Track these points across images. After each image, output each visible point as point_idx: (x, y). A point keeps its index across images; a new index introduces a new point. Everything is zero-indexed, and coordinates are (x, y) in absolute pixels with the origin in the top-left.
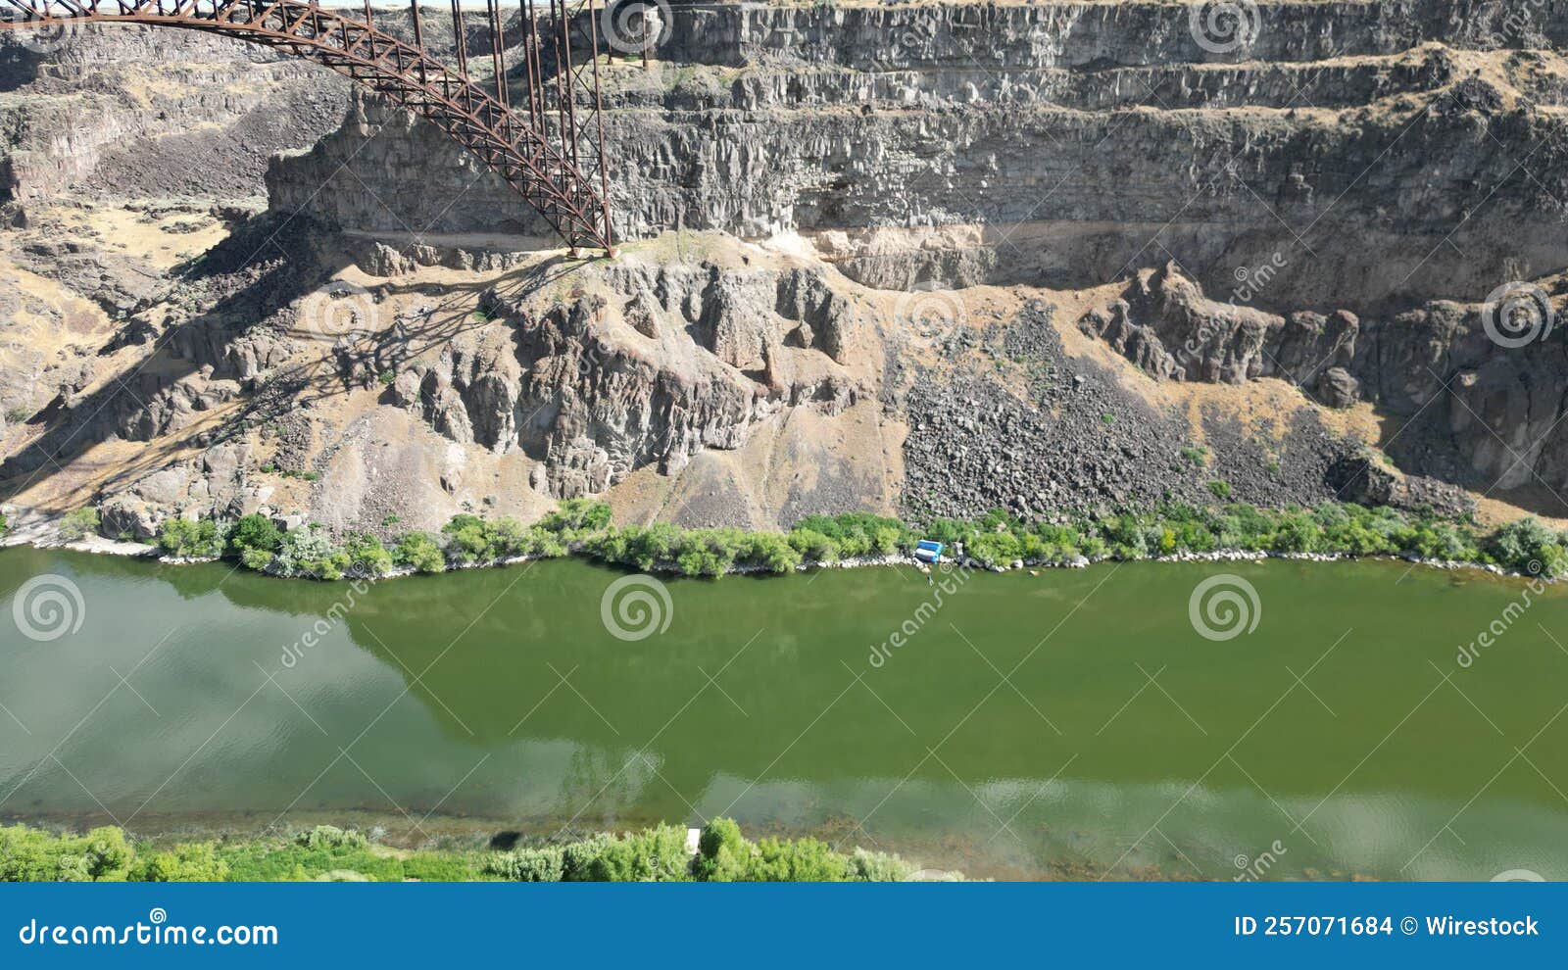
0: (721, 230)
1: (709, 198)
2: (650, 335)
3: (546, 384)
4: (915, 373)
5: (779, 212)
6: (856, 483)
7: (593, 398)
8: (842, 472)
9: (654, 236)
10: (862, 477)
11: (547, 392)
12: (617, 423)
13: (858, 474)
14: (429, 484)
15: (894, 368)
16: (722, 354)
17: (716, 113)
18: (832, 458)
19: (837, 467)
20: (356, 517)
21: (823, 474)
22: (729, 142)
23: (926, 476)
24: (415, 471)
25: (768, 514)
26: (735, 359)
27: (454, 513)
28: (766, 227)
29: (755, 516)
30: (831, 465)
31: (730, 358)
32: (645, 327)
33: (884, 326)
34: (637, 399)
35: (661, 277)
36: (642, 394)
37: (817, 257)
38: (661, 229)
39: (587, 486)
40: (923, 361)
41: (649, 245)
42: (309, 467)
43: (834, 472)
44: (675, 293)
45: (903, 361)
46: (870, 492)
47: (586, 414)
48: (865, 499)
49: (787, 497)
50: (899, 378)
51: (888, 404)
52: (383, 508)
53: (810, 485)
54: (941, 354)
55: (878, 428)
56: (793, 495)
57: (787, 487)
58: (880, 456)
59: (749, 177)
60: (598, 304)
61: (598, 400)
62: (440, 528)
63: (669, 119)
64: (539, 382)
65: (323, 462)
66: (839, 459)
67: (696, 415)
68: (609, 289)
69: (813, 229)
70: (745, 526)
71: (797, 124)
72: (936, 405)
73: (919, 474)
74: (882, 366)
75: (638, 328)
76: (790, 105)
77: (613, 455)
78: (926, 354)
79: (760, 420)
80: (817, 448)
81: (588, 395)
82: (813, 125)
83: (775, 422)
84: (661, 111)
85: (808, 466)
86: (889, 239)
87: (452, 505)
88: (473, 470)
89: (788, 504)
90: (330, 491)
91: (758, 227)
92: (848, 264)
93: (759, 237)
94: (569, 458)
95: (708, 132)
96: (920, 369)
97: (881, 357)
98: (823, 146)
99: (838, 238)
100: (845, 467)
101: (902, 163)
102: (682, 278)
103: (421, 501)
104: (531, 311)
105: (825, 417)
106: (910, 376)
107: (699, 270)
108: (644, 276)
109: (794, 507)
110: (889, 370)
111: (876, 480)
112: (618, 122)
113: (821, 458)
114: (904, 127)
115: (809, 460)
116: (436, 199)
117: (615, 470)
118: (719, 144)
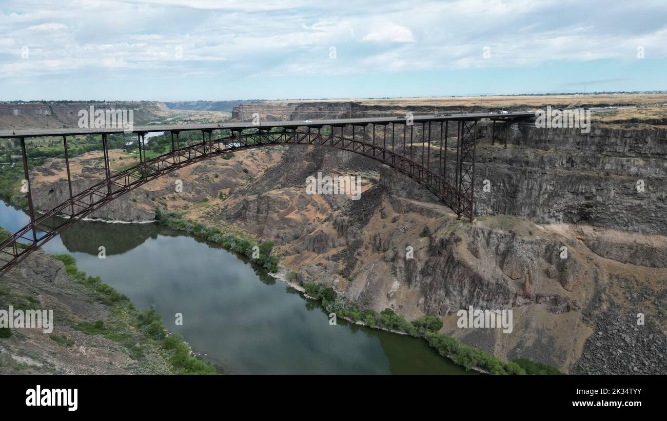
0: (525, 218)
1: (521, 203)
2: (477, 257)
3: (431, 267)
4: (608, 305)
5: (554, 214)
6: (554, 350)
7: (447, 277)
8: (549, 342)
9: (494, 215)
10: (558, 348)
11: (430, 270)
12: (454, 290)
13: (557, 346)
14: (383, 294)
15: (597, 299)
16: (506, 272)
17: (529, 169)
18: (546, 334)
19: (547, 339)
20: (357, 298)
21: (538, 340)
22: (533, 181)
23: (593, 359)
24: (381, 287)
25: (504, 349)
26: (512, 275)
27: (387, 307)
28: (547, 220)
29: (497, 348)
30: (544, 337)
31: (509, 275)
32: (475, 253)
33: (600, 277)
34: (463, 282)
35: (490, 233)
36: (466, 281)
37: (575, 237)
38: (498, 213)
39: (438, 312)
40: (615, 300)
41: (490, 220)
42: (351, 276)
43: (544, 341)
44: (494, 240)
45: (604, 297)
46: (559, 357)
47: (443, 283)
48: (555, 359)
49: (516, 345)
50: (597, 305)
51: (587, 316)
52: (366, 298)
53: (529, 343)
54: (627, 298)
55: (576, 327)
56: (519, 345)
57: (518, 340)
58: (572, 341)
59: (541, 197)
60: (458, 240)
61: (448, 278)
62: (380, 311)
63: (509, 169)
64: (429, 266)
65: (355, 276)
66: (550, 336)
67: (486, 296)
68: (466, 235)
69: (575, 223)
70: (491, 352)
71: (568, 177)
72: (613, 324)
73: (588, 356)
74: (590, 297)
75: (472, 253)
76: (567, 169)
77: (451, 302)
78: (619, 297)
79: (518, 306)
80: (540, 327)
81: (445, 275)
82: (576, 178)
83: (525, 309)
84: (507, 166)
85: (532, 334)
86: (614, 235)
87: (388, 304)
88: (400, 293)
89: (515, 349)
90: (353, 286)
91: (543, 218)
92: (591, 243)
93: (543, 223)
94: (433, 299)
95: (524, 176)
96: (612, 303)
97: (592, 291)
98: (582, 188)
99: (587, 229)
100: (552, 340)
101: (625, 201)
102: (499, 235)
103: (378, 299)
104: (436, 237)
105: (551, 313)
106: (605, 307)
107: (507, 233)
108: (483, 232)
109: (517, 351)
110: (593, 300)
111: (565, 352)
112: (487, 169)
113: (540, 332)
114: (626, 184)
115: (533, 331)
116: (420, 189)
117: (451, 309)
118: (528, 182)
